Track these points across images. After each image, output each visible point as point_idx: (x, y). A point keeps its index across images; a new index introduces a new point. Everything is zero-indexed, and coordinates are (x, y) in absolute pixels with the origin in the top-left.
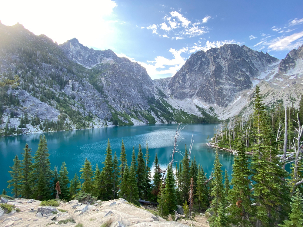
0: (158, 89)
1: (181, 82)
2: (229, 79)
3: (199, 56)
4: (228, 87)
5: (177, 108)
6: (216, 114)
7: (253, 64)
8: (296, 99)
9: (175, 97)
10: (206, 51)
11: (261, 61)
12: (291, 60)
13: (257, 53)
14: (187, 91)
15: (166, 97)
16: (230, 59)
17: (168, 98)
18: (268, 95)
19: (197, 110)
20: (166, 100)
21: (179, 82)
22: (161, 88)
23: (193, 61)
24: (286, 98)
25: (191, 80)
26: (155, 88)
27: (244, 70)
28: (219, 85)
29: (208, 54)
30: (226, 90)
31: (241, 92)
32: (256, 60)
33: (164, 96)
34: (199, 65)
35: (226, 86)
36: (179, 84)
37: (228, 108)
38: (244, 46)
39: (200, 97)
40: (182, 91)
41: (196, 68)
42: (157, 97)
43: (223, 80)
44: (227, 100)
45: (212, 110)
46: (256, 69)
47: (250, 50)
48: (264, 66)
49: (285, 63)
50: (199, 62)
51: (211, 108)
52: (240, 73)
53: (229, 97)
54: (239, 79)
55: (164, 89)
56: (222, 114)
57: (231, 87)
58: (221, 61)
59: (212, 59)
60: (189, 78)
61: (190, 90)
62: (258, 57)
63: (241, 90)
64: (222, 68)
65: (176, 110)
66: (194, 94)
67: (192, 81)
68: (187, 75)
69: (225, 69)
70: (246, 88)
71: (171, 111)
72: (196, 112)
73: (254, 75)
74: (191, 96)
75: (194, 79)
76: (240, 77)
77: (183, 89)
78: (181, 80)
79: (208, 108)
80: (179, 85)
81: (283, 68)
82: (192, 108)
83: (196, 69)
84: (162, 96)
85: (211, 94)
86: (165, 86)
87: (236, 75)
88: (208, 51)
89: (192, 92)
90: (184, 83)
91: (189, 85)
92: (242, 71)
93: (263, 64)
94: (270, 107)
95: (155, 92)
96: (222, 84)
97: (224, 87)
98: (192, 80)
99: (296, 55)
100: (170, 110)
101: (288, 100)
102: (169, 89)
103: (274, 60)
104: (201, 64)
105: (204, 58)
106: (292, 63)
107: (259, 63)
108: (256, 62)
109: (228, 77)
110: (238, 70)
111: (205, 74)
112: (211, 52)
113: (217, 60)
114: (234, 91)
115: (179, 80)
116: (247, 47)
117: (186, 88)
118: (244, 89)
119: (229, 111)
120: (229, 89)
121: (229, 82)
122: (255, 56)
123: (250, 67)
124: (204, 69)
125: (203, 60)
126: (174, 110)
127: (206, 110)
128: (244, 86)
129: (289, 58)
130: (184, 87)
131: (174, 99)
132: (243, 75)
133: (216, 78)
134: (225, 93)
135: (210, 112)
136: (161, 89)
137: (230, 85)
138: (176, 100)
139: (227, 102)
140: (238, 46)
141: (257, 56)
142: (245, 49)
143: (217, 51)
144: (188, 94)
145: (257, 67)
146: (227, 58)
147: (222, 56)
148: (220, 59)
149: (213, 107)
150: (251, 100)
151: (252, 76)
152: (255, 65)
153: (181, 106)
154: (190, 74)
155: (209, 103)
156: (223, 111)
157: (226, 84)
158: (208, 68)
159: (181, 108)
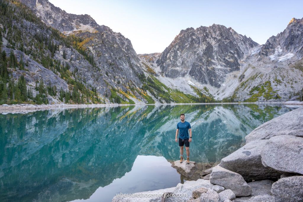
0: (145, 65)
1: (173, 59)
2: (220, 60)
3: (190, 33)
4: (219, 67)
5: (171, 87)
6: (211, 95)
7: (239, 47)
8: (281, 81)
9: (167, 76)
10: (196, 28)
11: (245, 44)
12: (271, 46)
13: (241, 37)
14: (178, 69)
15: (156, 75)
16: (220, 40)
17: (159, 76)
18: (257, 77)
19: (192, 90)
20: (157, 78)
21: (170, 59)
22: (149, 64)
23: (184, 37)
24: (273, 80)
25: (182, 57)
26: (142, 64)
27: (232, 52)
28: (211, 65)
29: (198, 32)
30: (218, 70)
31: (231, 74)
32: (241, 43)
33: (153, 73)
34: (191, 42)
35: (218, 66)
36: (171, 61)
37: (221, 89)
38: (230, 28)
39: (193, 77)
40: (173, 68)
41: (187, 45)
42: (147, 75)
43: (215, 60)
44: (220, 80)
45: (207, 91)
46: (241, 52)
47: (235, 33)
48: (248, 50)
49: (265, 48)
50: (190, 39)
51: (205, 88)
52: (229, 54)
53: (222, 77)
54: (229, 60)
55: (152, 65)
56: (216, 94)
57: (222, 68)
58: (211, 40)
59: (202, 38)
60: (181, 55)
61: (182, 68)
62: (243, 40)
63: (231, 71)
64: (213, 48)
65: (171, 89)
66: (186, 73)
67: (184, 59)
68: (178, 52)
69: (215, 49)
70: (235, 70)
71: (166, 91)
72: (191, 93)
73: (240, 57)
74: (183, 75)
75: (185, 57)
76: (229, 58)
77: (175, 67)
78: (173, 56)
79: (203, 88)
80: (170, 63)
81: (264, 53)
82: (187, 88)
83: (187, 47)
84: (152, 73)
85: (204, 74)
86: (153, 62)
87: (226, 56)
88: (198, 29)
89: (184, 71)
90: (176, 61)
91: (181, 62)
92: (231, 53)
93: (247, 48)
94: (261, 88)
95: (143, 68)
96: (214, 64)
97: (217, 67)
98: (184, 57)
99: (275, 42)
100: (165, 89)
101: (275, 82)
102: (158, 66)
103: (256, 44)
104: (192, 41)
105: (194, 36)
106: (272, 48)
107: (244, 46)
108: (241, 46)
109: (219, 57)
110: (227, 51)
111: (197, 53)
112: (201, 30)
113: (207, 39)
114: (225, 72)
115: (170, 57)
116: (233, 30)
117: (178, 66)
118: (234, 70)
119: (223, 91)
120: (221, 70)
121: (220, 62)
122: (240, 40)
123: (237, 50)
124: (195, 47)
125: (194, 37)
126: (168, 89)
127: (201, 90)
128: (234, 67)
129: (270, 44)
130: (176, 65)
131: (166, 78)
132: (232, 57)
133: (208, 58)
134: (217, 74)
135: (205, 93)
136: (149, 66)
137: (221, 66)
138: (169, 79)
139: (219, 83)
140: (226, 28)
141: (241, 40)
142: (232, 32)
143: (207, 30)
144: (180, 72)
145: (242, 50)
146: (216, 39)
147: (211, 36)
148: (210, 38)
149: (207, 87)
150: (242, 82)
151: (239, 59)
152: (240, 48)
153: (175, 85)
154: (182, 51)
155: (202, 83)
156: (217, 92)
157: (218, 64)
158: (199, 47)
159: (176, 88)
